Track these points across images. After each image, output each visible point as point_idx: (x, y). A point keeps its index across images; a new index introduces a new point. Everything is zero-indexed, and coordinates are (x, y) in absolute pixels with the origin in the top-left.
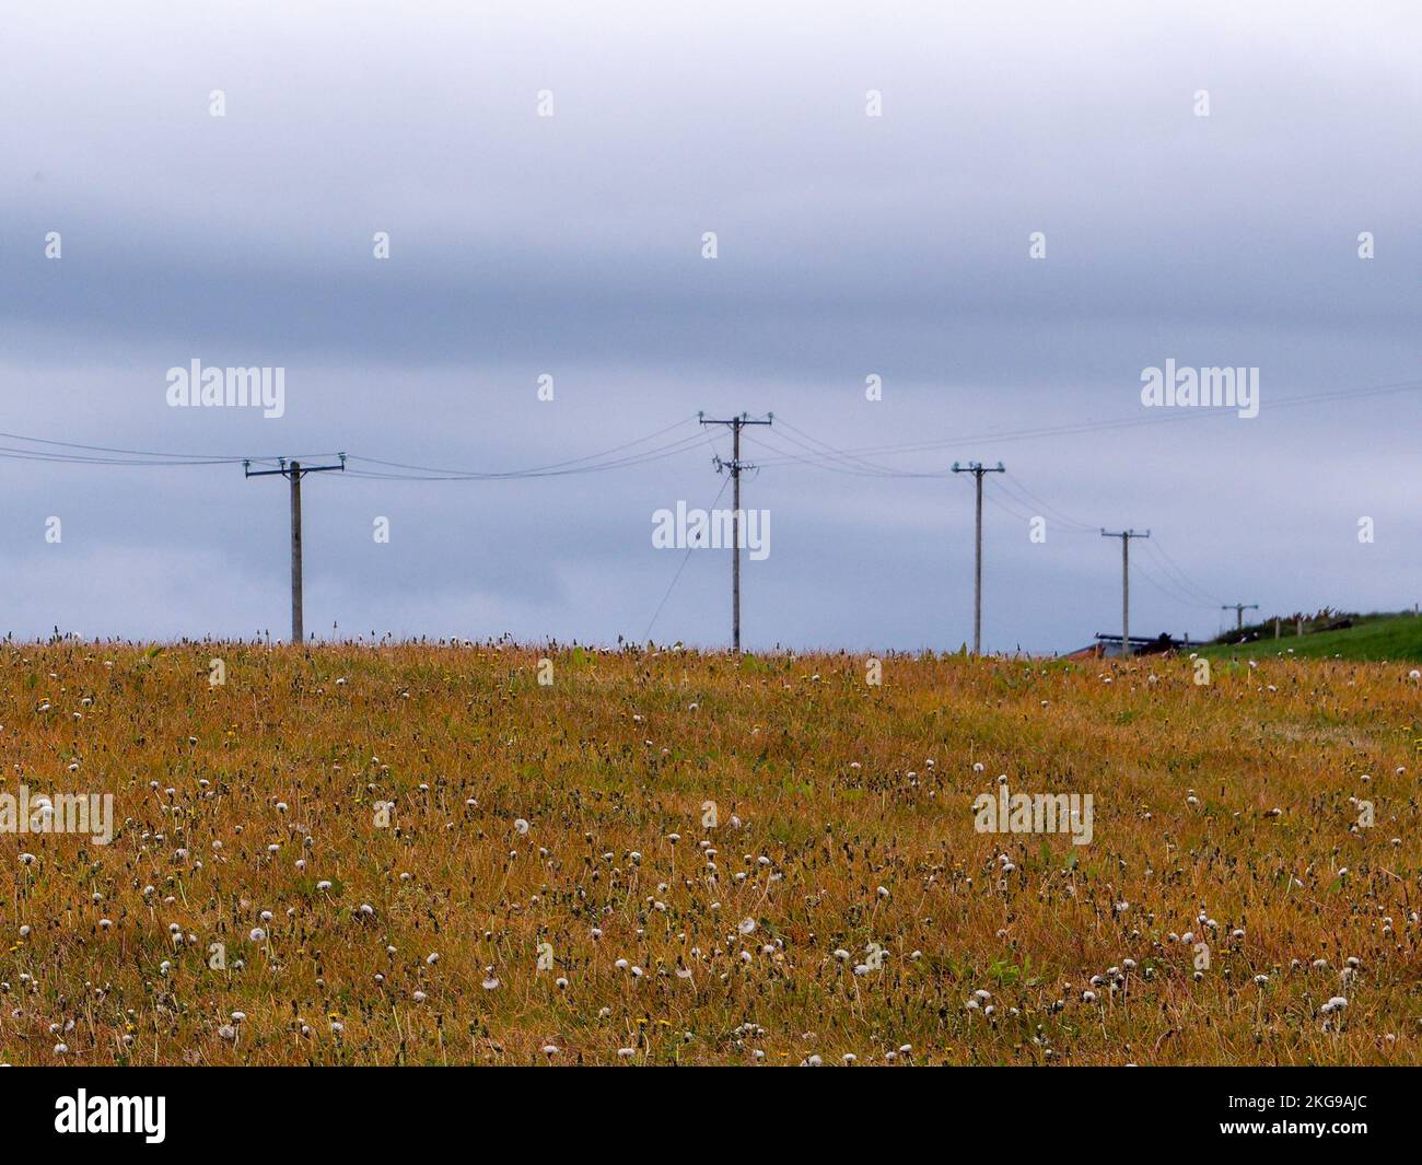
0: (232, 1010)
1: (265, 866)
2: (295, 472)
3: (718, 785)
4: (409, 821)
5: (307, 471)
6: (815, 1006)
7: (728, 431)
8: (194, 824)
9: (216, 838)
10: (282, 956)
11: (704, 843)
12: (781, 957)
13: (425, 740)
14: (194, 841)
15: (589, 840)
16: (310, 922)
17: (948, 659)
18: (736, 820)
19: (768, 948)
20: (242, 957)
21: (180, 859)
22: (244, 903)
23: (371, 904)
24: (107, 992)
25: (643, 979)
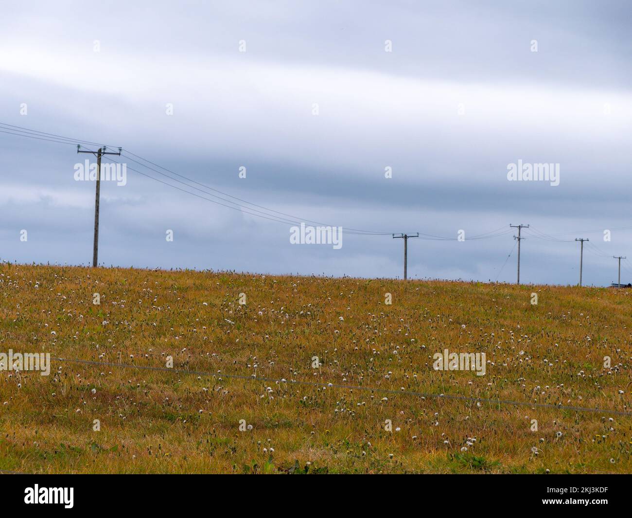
0: (388, 371)
1: (397, 335)
2: (406, 237)
3: (514, 318)
4: (435, 324)
5: (409, 237)
6: (539, 374)
7: (517, 229)
8: (380, 324)
9: (385, 328)
10: (401, 358)
11: (511, 332)
12: (530, 361)
13: (439, 305)
14: (379, 329)
15: (481, 330)
16: (409, 350)
17: (574, 287)
18: (519, 326)
19: (527, 359)
20: (391, 358)
21: (376, 333)
22: (392, 344)
23: (425, 345)
24: (357, 366)
25: (494, 365)
